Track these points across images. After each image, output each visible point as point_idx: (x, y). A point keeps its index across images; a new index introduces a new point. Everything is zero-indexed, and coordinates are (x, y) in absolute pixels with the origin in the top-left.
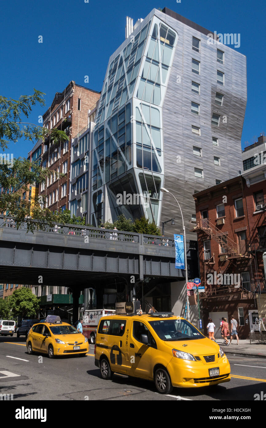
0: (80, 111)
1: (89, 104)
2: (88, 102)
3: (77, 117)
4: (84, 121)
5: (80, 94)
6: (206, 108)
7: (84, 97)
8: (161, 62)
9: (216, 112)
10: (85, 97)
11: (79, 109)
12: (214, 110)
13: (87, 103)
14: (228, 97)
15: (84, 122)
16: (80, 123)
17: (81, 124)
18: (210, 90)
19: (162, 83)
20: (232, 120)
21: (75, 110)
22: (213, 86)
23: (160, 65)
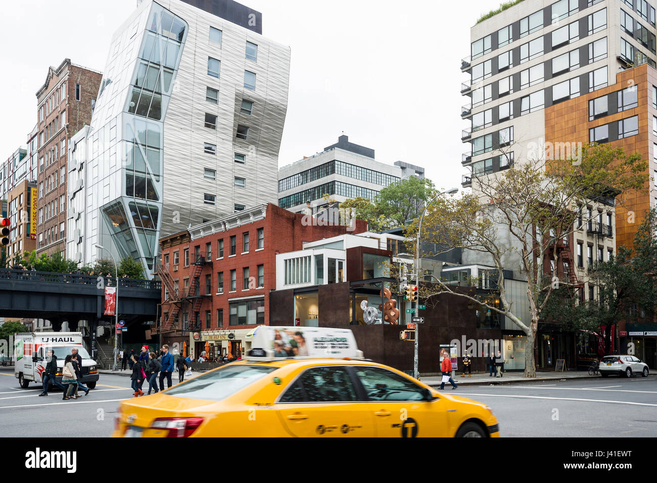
0: (80, 100)
1: (92, 92)
2: (92, 89)
3: (75, 109)
4: (86, 115)
5: (79, 78)
6: (227, 121)
7: (84, 82)
8: (162, 64)
9: (243, 123)
10: (86, 82)
11: (78, 98)
12: (240, 122)
13: (89, 90)
14: (260, 105)
15: (86, 117)
16: (79, 119)
17: (82, 119)
18: (234, 96)
19: (163, 92)
20: (266, 132)
21: (72, 100)
22: (237, 91)
23: (162, 69)
